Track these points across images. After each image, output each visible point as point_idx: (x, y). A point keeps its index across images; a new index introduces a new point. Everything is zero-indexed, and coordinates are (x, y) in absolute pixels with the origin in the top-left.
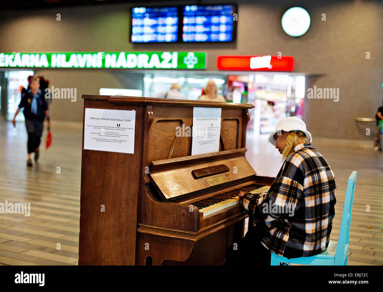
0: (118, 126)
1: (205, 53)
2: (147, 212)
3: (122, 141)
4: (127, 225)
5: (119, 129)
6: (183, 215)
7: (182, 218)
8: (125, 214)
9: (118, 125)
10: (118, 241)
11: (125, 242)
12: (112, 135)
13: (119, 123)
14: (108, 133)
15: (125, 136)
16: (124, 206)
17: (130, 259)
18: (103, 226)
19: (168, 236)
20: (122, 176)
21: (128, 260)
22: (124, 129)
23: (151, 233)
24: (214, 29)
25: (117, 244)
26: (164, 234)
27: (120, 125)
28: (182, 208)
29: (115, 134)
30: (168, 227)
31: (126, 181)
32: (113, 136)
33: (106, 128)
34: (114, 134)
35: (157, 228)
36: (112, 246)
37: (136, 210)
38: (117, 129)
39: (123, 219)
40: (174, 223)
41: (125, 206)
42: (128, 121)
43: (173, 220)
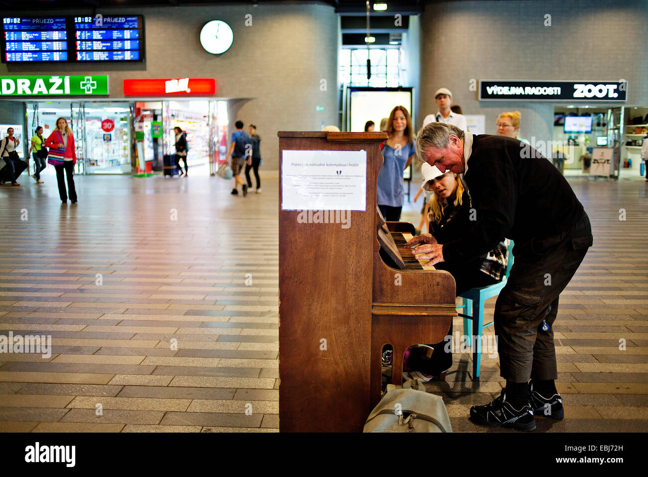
0: (339, 173)
1: (107, 76)
2: (385, 286)
3: (346, 193)
4: (356, 308)
5: (340, 177)
6: (438, 284)
7: (436, 288)
8: (354, 293)
9: (337, 172)
10: (344, 329)
11: (355, 330)
12: (329, 187)
13: (339, 169)
14: (322, 184)
15: (350, 186)
16: (351, 282)
17: (363, 352)
18: (318, 313)
19: (418, 314)
20: (346, 241)
21: (360, 354)
22: (348, 177)
23: (393, 313)
24: (117, 45)
25: (342, 334)
26: (411, 312)
27: (341, 172)
28: (436, 275)
29: (334, 185)
30: (416, 303)
31: (354, 249)
32: (331, 187)
33: (319, 177)
34: (332, 185)
35: (401, 305)
36: (334, 338)
37: (370, 285)
38: (337, 177)
39: (351, 300)
40: (425, 296)
41: (353, 282)
42: (354, 165)
43: (424, 292)
